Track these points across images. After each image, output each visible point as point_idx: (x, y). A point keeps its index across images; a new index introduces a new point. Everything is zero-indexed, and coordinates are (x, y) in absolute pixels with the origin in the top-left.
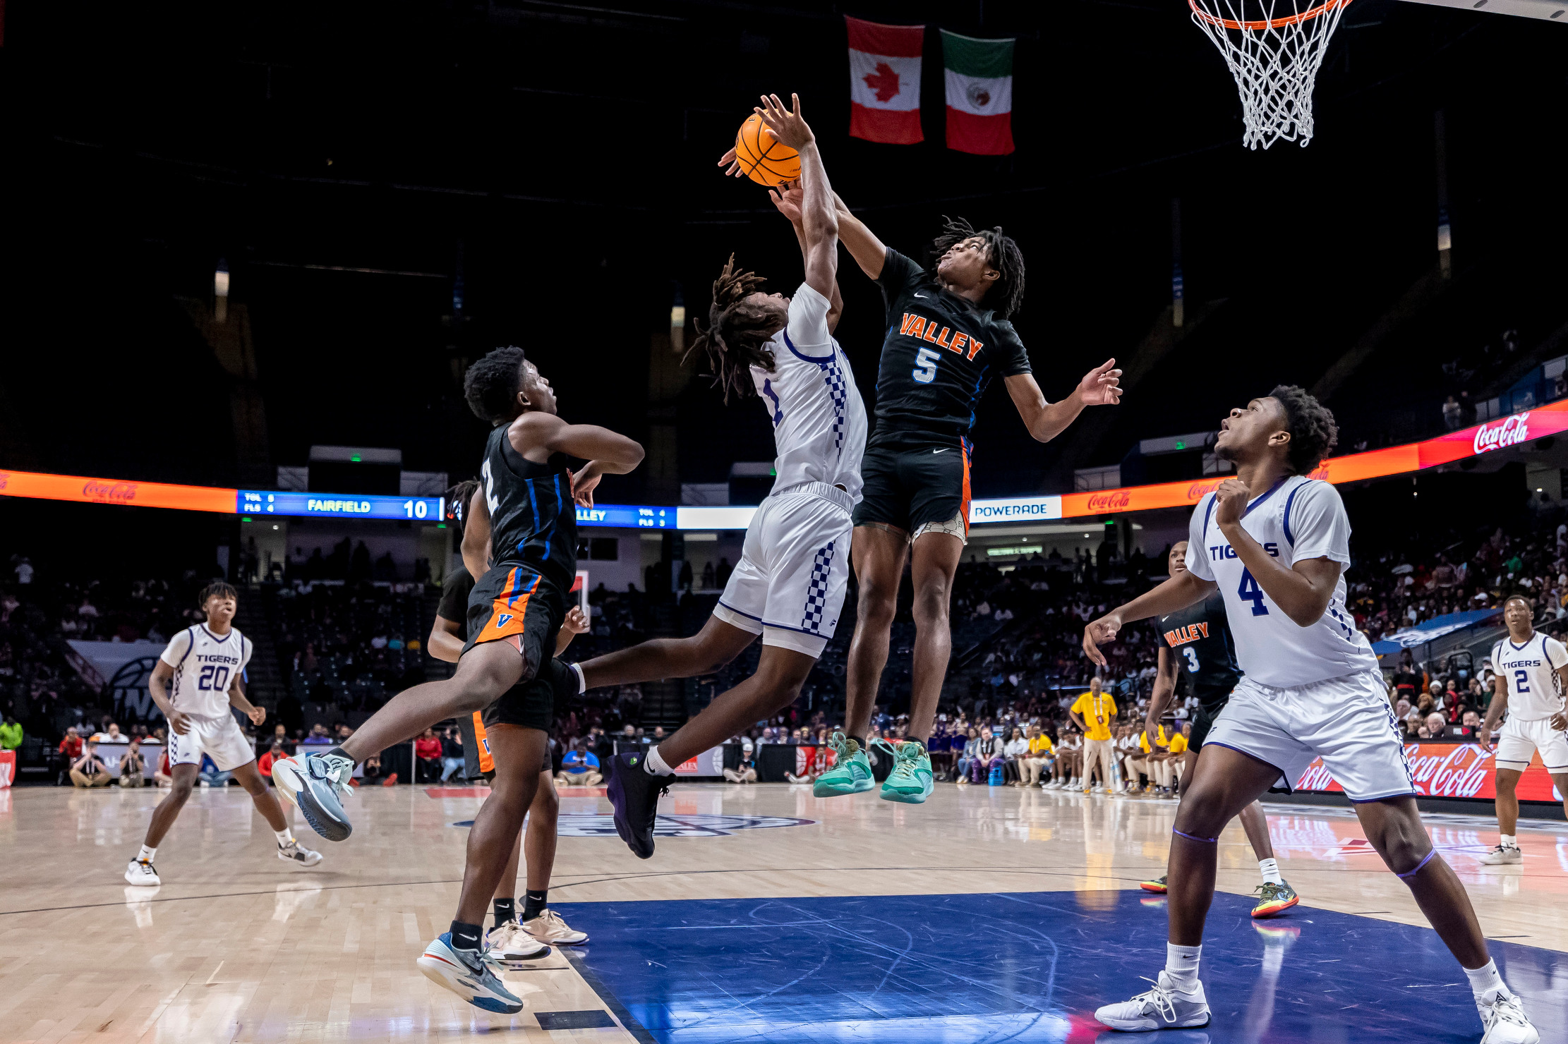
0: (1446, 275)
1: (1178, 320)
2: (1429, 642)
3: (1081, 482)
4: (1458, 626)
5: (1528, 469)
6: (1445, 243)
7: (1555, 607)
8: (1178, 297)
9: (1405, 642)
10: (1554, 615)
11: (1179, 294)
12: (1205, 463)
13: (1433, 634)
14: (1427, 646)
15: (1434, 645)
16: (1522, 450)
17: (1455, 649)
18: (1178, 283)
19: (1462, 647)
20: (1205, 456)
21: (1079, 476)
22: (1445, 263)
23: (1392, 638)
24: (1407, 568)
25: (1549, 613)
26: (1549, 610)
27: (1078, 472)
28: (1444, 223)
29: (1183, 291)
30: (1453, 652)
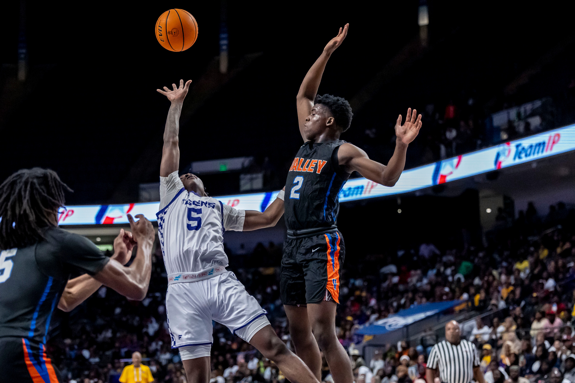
0: (424, 44)
1: (224, 67)
2: (407, 326)
3: (145, 194)
4: (429, 313)
5: (481, 195)
6: (424, 21)
7: (497, 300)
8: (223, 50)
9: (390, 326)
10: (496, 306)
11: (224, 47)
12: (242, 182)
13: (410, 320)
14: (405, 329)
15: (410, 329)
16: (476, 180)
17: (425, 331)
18: (223, 39)
19: (430, 329)
20: (242, 176)
21: (144, 189)
22: (423, 35)
23: (380, 322)
24: (393, 268)
25: (494, 305)
26: (493, 302)
27: (142, 186)
28: (422, 4)
29: (229, 45)
30: (423, 334)
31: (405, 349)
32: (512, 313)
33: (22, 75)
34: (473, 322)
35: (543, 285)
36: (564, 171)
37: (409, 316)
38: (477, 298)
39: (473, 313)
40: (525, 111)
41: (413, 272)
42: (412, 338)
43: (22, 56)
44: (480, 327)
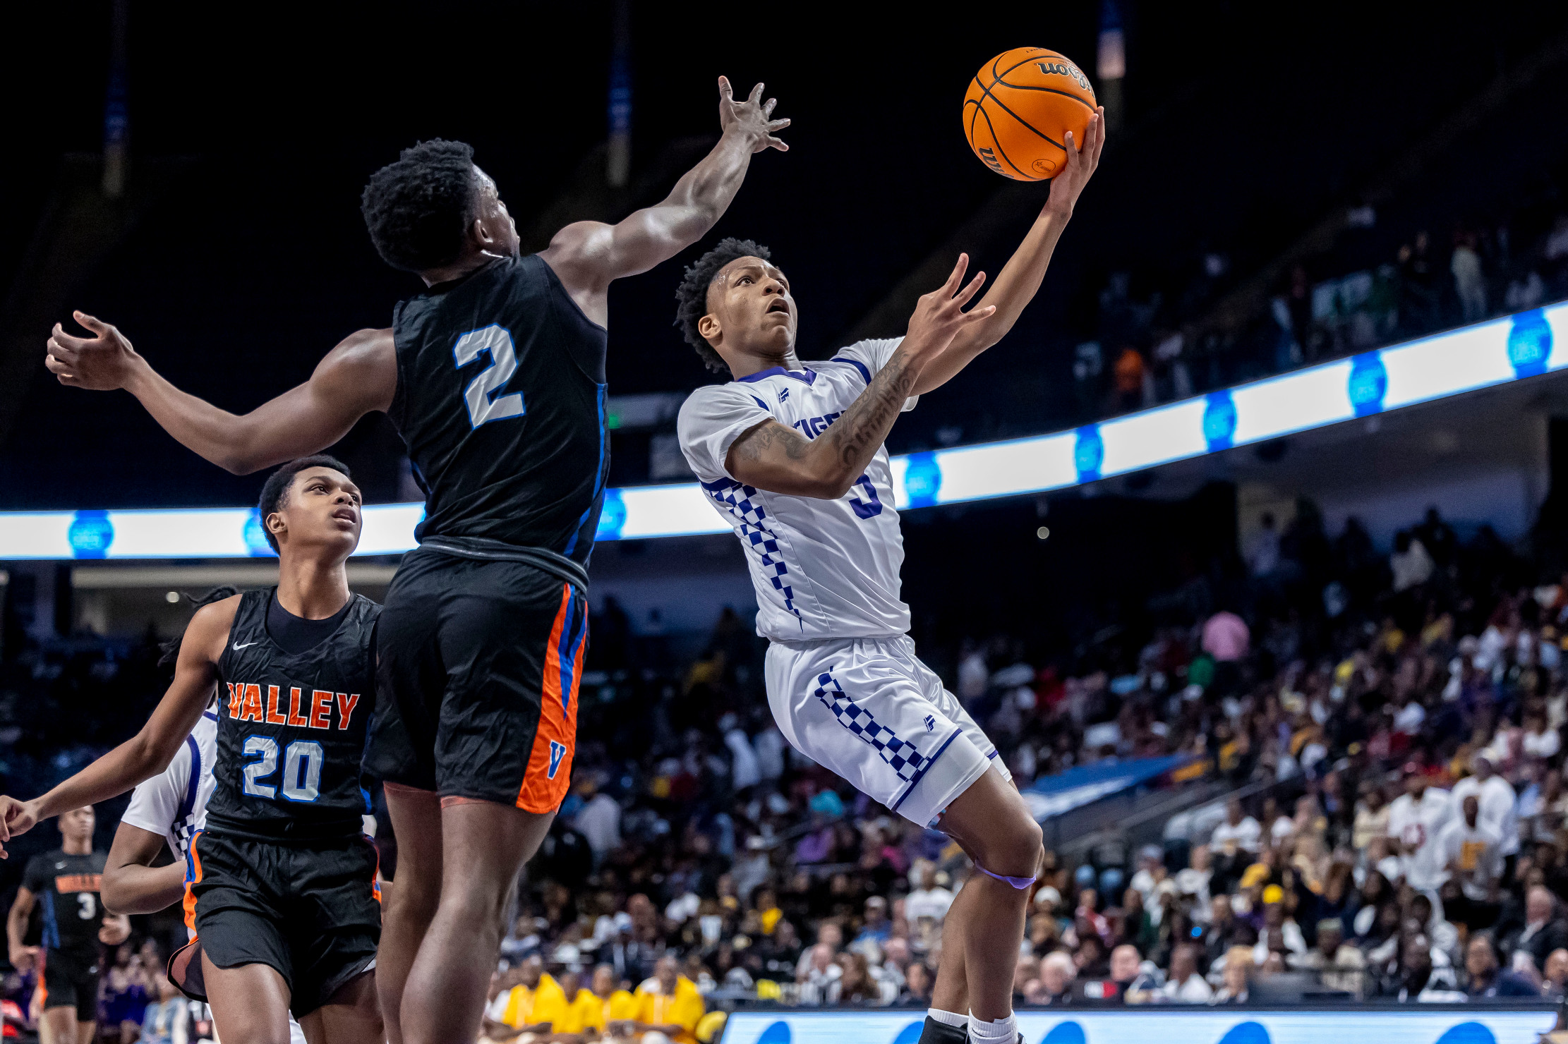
1: (618, 170)
4: (1109, 787)
5: (1243, 496)
6: (1112, 67)
8: (618, 129)
10: (1272, 770)
12: (658, 457)
13: (1063, 802)
16: (1231, 460)
17: (1099, 831)
18: (620, 101)
19: (1113, 826)
20: (657, 442)
25: (1267, 767)
26: (1266, 758)
31: (1050, 872)
32: (1313, 787)
33: (113, 181)
34: (1217, 810)
35: (1390, 720)
36: (1444, 441)
37: (1060, 792)
38: (1227, 751)
39: (1216, 787)
40: (1354, 293)
41: (1071, 685)
42: (1067, 848)
43: (116, 135)
44: (1235, 821)
